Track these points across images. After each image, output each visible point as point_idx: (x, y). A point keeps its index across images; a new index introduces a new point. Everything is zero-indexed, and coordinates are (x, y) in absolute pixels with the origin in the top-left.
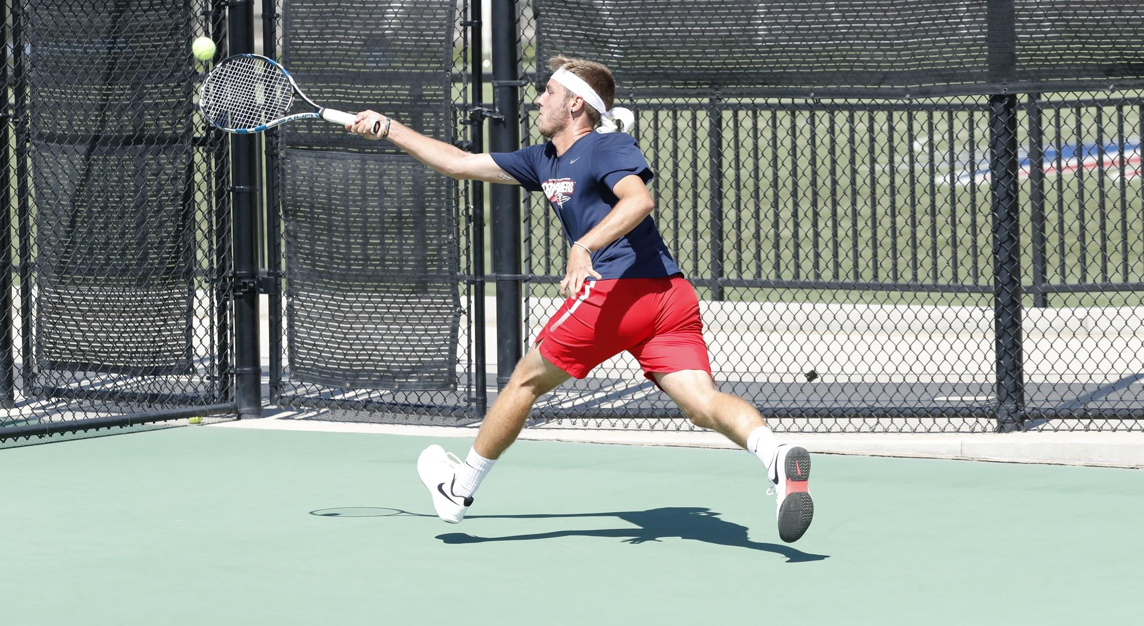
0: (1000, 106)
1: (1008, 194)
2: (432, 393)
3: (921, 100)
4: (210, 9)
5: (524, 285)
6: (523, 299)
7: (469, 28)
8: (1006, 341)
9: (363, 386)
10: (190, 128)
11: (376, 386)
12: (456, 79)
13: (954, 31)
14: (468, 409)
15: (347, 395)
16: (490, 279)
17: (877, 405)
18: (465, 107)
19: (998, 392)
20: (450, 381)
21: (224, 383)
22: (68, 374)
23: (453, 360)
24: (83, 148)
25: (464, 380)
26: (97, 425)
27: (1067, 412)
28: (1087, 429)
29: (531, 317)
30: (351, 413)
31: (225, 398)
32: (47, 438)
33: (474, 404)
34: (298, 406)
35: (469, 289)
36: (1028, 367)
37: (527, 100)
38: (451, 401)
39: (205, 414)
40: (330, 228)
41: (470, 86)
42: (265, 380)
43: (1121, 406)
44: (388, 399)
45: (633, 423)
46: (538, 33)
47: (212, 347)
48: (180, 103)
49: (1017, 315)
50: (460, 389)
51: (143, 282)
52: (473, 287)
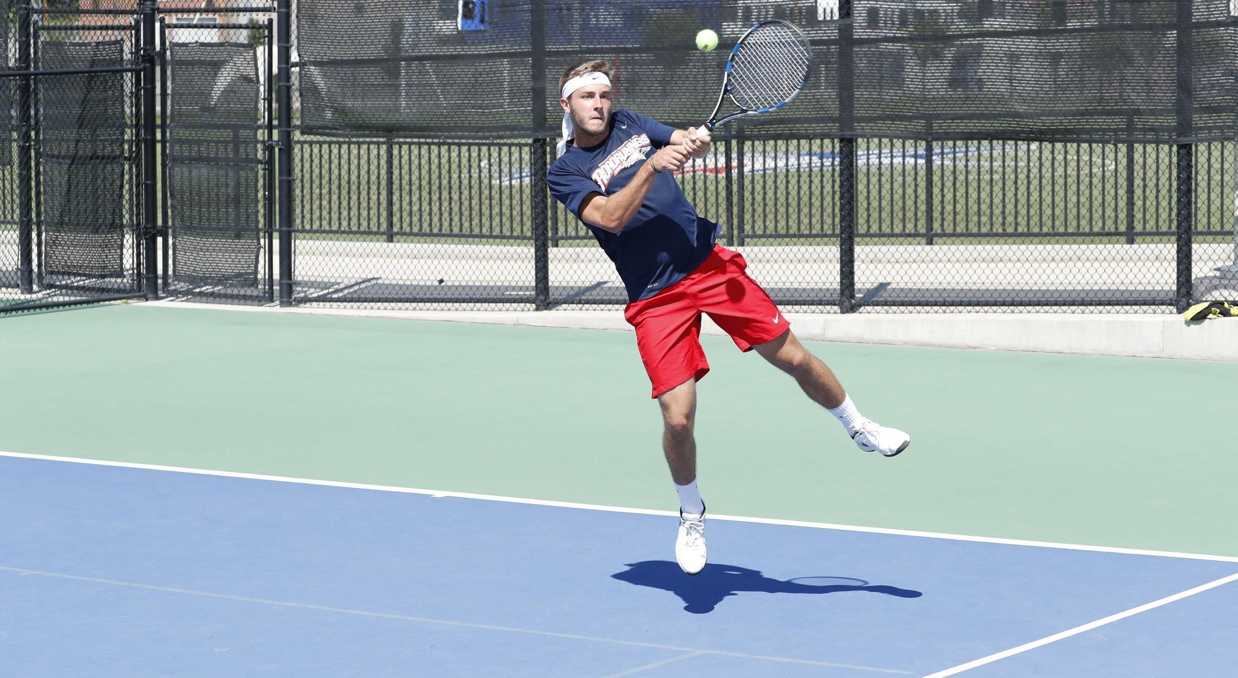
0: (538, 144)
1: (542, 190)
2: (246, 289)
3: (498, 141)
4: (134, 90)
5: (293, 234)
6: (293, 241)
7: (266, 101)
8: (540, 264)
9: (210, 285)
10: (122, 152)
11: (217, 285)
12: (260, 127)
13: (502, 106)
14: (264, 297)
15: (202, 289)
16: (276, 231)
17: (474, 297)
18: (263, 142)
19: (536, 290)
20: (255, 283)
21: (139, 282)
22: (60, 277)
23: (256, 272)
24: (69, 161)
25: (262, 282)
26: (75, 303)
27: (571, 301)
28: (581, 309)
29: (297, 251)
30: (204, 299)
31: (140, 290)
32: (50, 309)
33: (267, 295)
34: (177, 295)
35: (265, 236)
36: (551, 278)
37: (296, 139)
38: (255, 293)
39: (129, 298)
40: (199, 204)
41: (266, 131)
42: (160, 281)
43: (598, 298)
44: (223, 292)
45: (349, 305)
46: (302, 104)
47: (133, 264)
48: (118, 139)
49: (546, 251)
50: (260, 287)
51: (96, 231)
52: (267, 234)
